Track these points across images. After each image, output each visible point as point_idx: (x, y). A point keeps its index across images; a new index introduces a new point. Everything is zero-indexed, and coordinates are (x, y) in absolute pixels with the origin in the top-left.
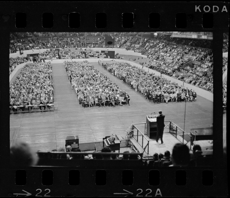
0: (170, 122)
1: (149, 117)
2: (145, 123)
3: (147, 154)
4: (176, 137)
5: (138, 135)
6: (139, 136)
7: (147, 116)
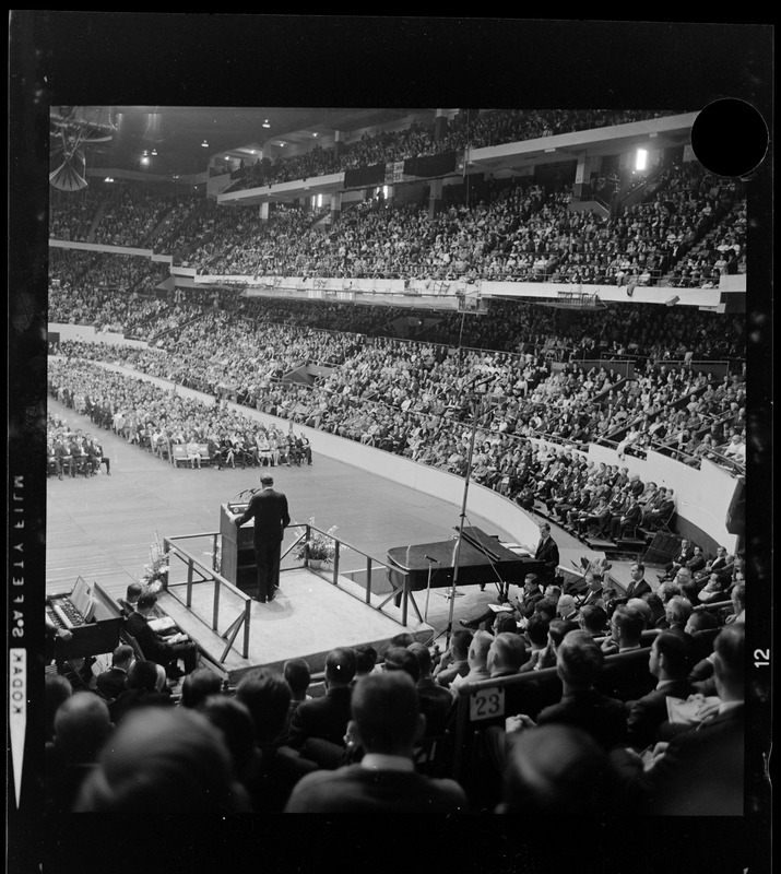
0: (308, 528)
1: (231, 510)
2: (216, 535)
3: (242, 660)
4: (335, 583)
5: (190, 584)
6: (194, 586)
7: (225, 506)
